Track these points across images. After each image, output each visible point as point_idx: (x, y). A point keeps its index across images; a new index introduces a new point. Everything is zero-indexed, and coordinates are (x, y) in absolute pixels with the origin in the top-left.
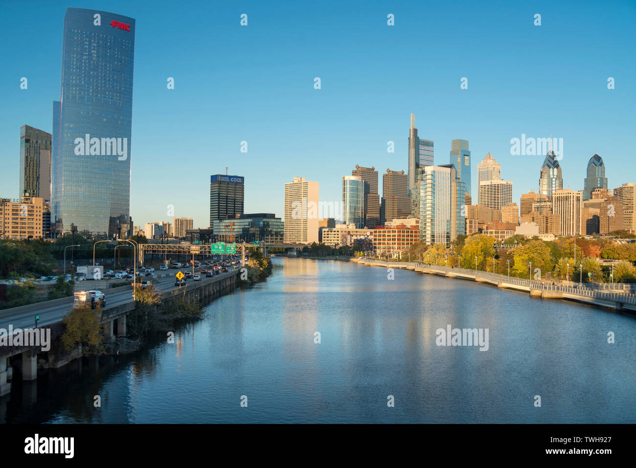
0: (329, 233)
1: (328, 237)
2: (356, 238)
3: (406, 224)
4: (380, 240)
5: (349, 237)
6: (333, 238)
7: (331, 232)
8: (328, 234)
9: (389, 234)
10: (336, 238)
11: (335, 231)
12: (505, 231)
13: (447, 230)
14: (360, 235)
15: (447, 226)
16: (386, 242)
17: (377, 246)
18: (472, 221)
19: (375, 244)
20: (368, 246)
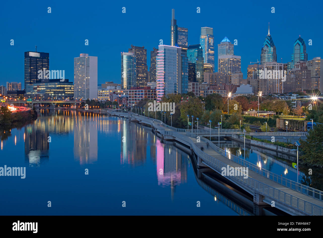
2: (119, 96)
4: (133, 97)
5: (114, 95)
8: (101, 93)
9: (139, 93)
10: (107, 96)
15: (175, 87)
16: (137, 99)
17: (131, 101)
18: (195, 84)
19: (130, 100)
20: (126, 101)
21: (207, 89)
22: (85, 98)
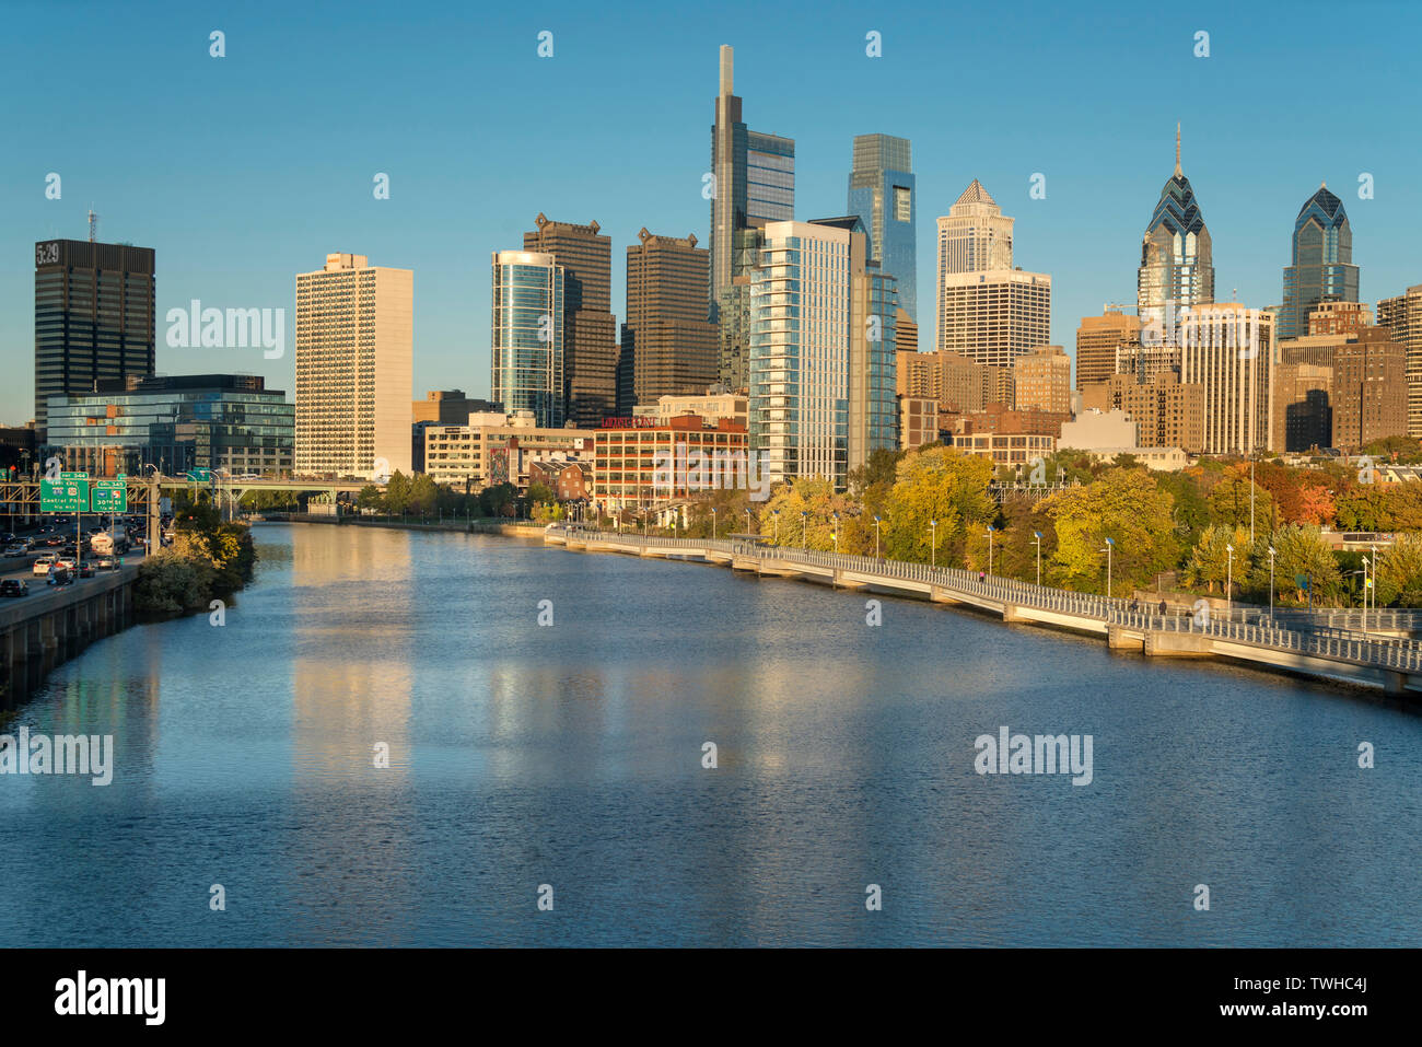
0: (448, 441)
1: (443, 456)
2: (537, 459)
3: (704, 414)
4: (618, 465)
5: (513, 456)
6: (461, 460)
7: (455, 437)
8: (443, 447)
9: (647, 446)
10: (471, 460)
11: (466, 437)
12: (1028, 437)
13: (838, 432)
14: (552, 450)
15: (839, 420)
16: (638, 472)
17: (608, 485)
18: (920, 403)
19: (600, 478)
20: (577, 484)
21: (962, 432)
22: (352, 468)
